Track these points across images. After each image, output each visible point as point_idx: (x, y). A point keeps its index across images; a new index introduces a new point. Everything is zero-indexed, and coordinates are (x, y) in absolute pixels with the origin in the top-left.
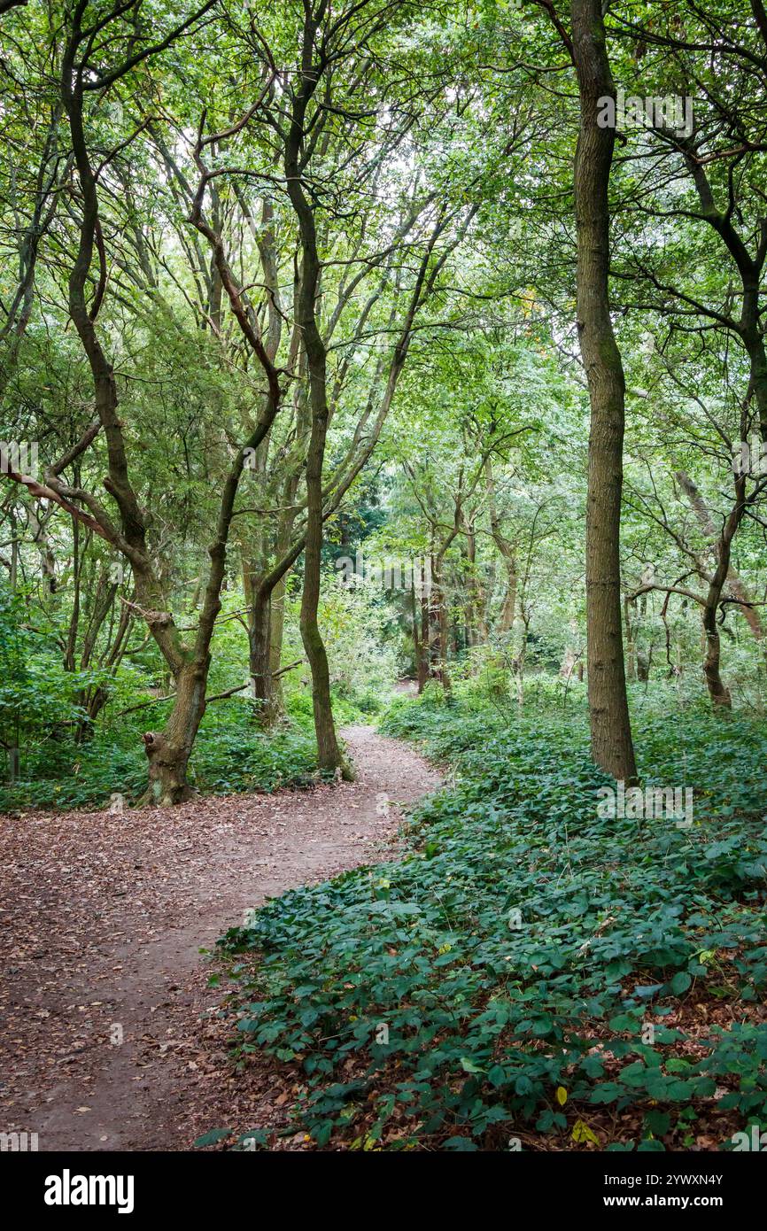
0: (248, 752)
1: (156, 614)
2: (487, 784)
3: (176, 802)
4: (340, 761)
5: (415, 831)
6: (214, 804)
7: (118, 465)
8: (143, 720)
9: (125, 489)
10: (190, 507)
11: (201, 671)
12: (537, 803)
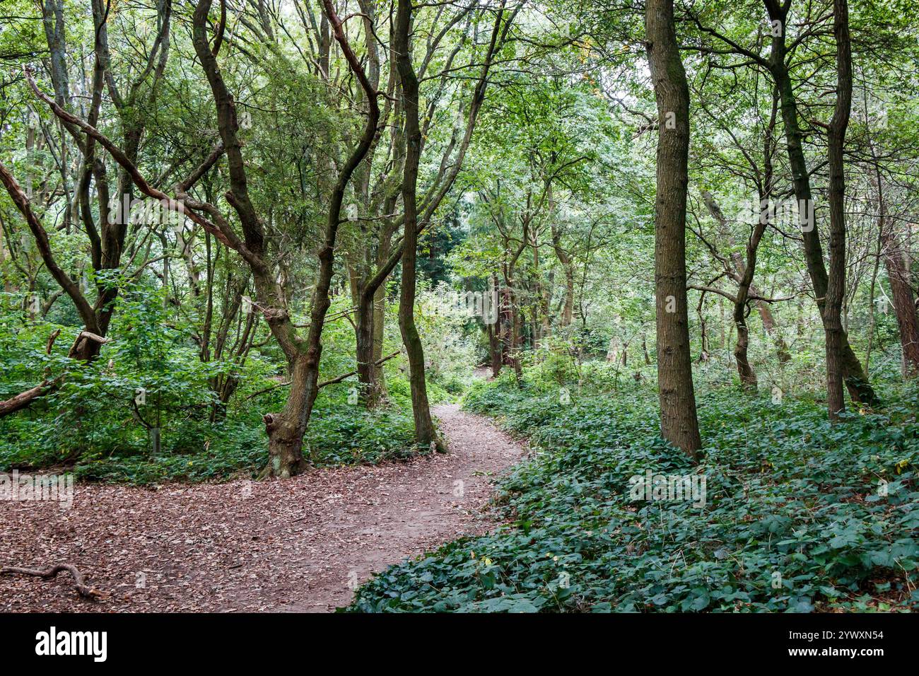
0: (355, 429)
1: (273, 311)
2: (568, 458)
3: (293, 474)
4: (434, 436)
5: (505, 501)
6: (326, 475)
7: (239, 180)
8: (268, 402)
9: (244, 201)
10: (305, 222)
11: (313, 360)
12: (616, 475)
